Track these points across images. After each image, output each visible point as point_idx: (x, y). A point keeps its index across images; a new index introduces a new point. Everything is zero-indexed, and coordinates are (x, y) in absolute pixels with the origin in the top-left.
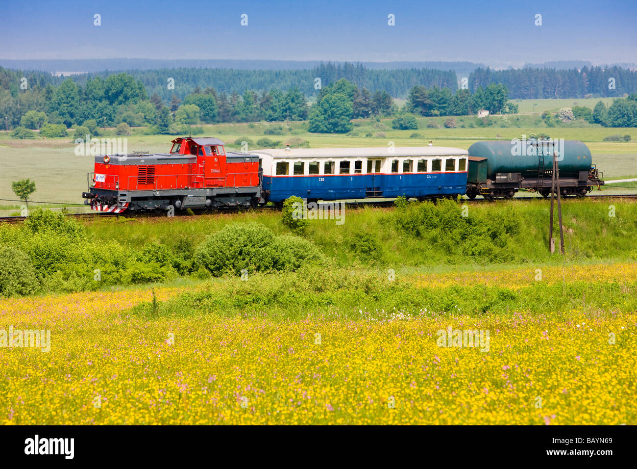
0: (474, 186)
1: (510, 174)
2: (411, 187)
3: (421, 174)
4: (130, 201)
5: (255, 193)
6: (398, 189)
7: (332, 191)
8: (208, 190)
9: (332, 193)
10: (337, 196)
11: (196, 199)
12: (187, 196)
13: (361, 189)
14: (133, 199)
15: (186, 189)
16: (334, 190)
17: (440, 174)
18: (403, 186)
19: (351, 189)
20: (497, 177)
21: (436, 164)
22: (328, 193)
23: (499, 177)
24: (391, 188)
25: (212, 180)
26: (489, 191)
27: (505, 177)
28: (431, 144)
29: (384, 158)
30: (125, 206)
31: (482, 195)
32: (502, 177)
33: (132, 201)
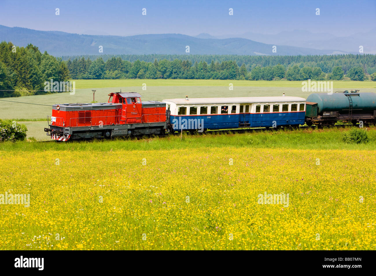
0: (310, 119)
1: (332, 112)
2: (268, 121)
3: (275, 113)
4: (72, 134)
5: (163, 126)
6: (260, 122)
7: (216, 124)
8: (129, 125)
9: (216, 125)
10: (220, 127)
11: (120, 131)
12: (113, 129)
13: (235, 122)
14: (74, 132)
15: (113, 125)
16: (217, 123)
17: (288, 113)
18: (264, 120)
19: (229, 123)
20: (324, 114)
21: (285, 107)
22: (213, 125)
23: (325, 114)
24: (256, 122)
25: (131, 119)
26: (319, 122)
27: (328, 114)
28: (284, 95)
29: (251, 104)
30: (68, 137)
31: (314, 124)
32: (327, 114)
33: (73, 133)
